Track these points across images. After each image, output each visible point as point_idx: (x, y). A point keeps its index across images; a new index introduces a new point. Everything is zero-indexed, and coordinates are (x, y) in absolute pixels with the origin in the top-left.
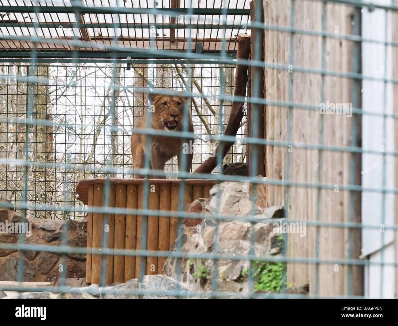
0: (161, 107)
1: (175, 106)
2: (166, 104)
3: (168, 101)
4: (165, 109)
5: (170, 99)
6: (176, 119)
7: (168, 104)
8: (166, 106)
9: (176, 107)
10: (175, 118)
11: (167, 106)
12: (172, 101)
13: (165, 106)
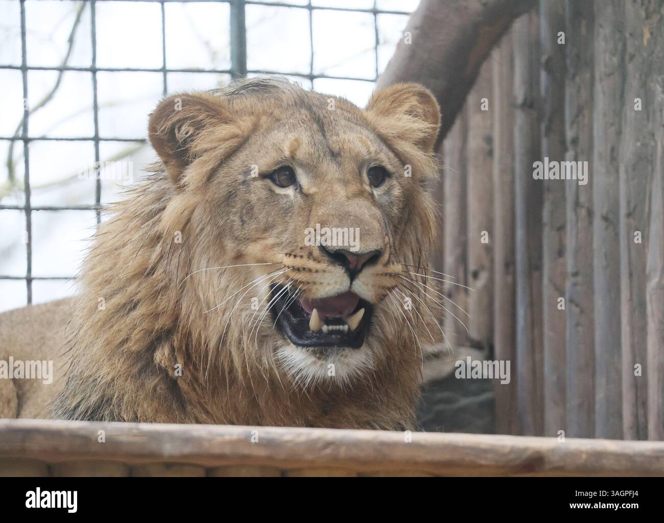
0: (253, 198)
1: (353, 188)
2: (292, 180)
3: (301, 154)
4: (287, 211)
5: (318, 137)
6: (365, 286)
7: (303, 178)
8: (290, 191)
9: (361, 193)
10: (353, 274)
11: (299, 189)
12: (335, 155)
13: (279, 191)
